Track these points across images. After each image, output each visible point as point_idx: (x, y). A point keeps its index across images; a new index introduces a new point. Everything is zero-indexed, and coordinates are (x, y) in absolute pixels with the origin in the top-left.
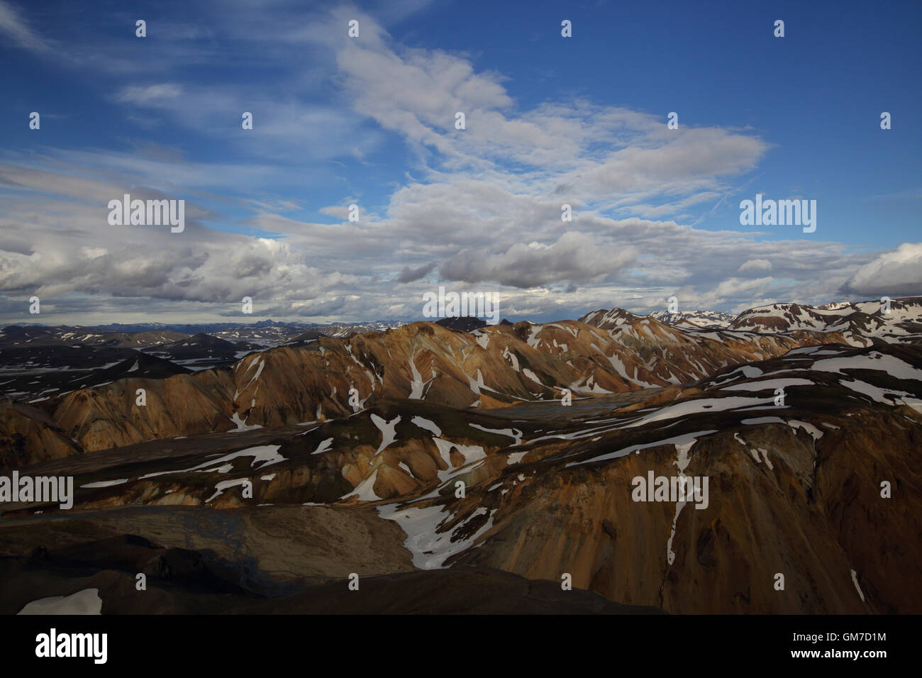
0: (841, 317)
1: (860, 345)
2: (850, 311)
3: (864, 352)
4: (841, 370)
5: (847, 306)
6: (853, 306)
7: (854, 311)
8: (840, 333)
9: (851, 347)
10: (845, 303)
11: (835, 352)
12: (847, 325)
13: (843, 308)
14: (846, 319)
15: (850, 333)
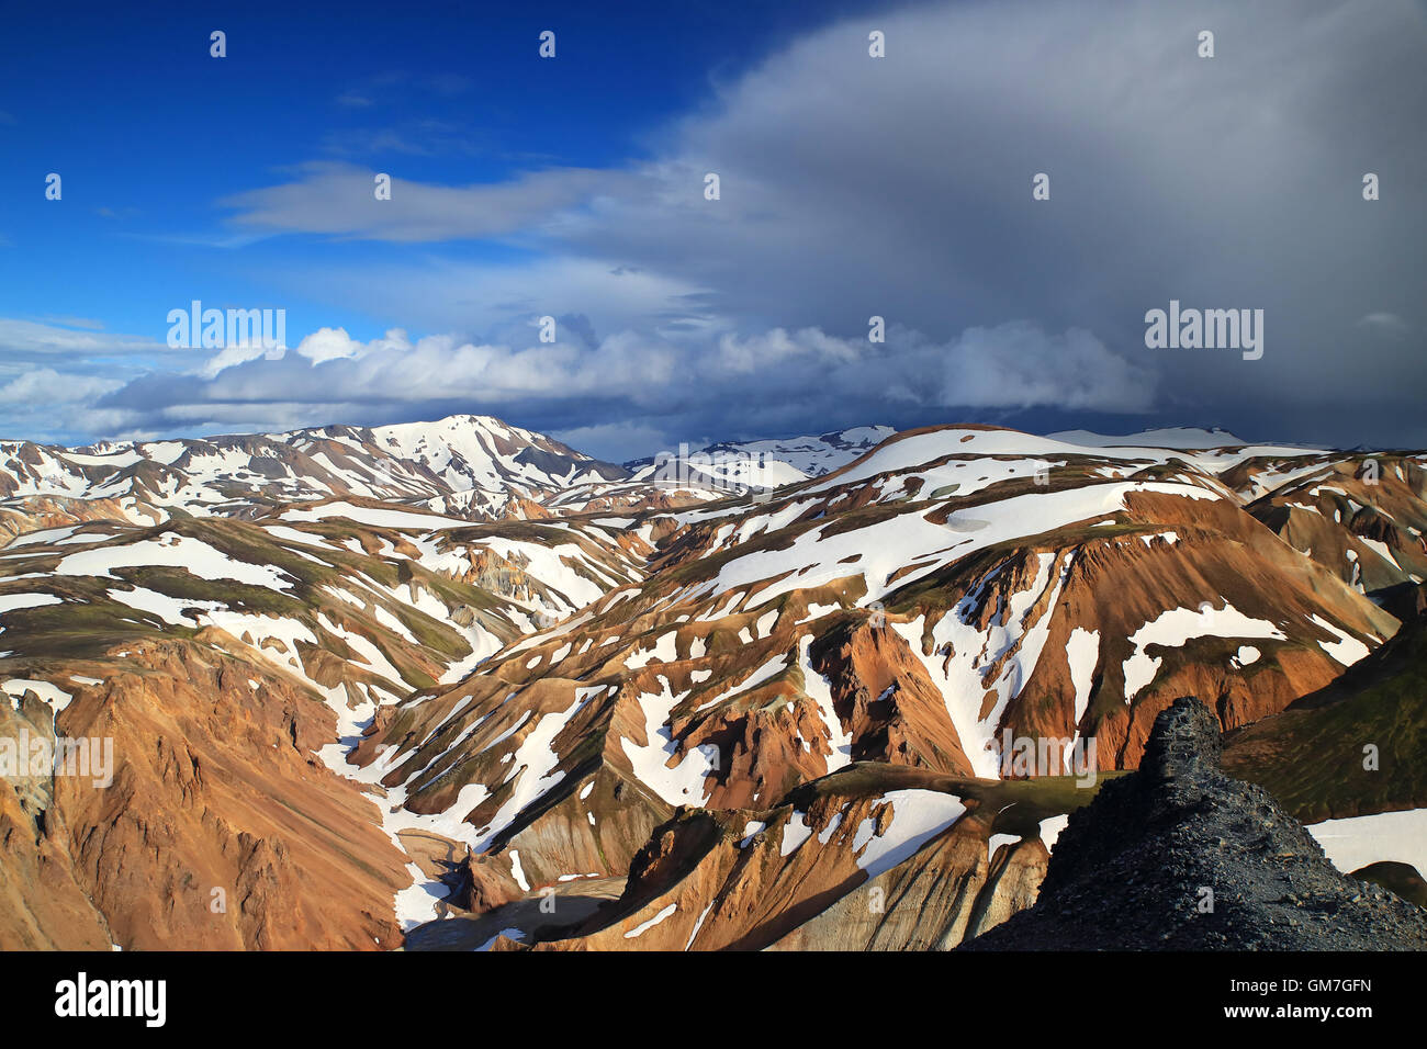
0: (117, 469)
1: (147, 522)
2: (132, 458)
3: (152, 534)
4: (113, 571)
5: (128, 449)
6: (138, 448)
7: (140, 458)
8: (113, 499)
9: (133, 525)
10: (125, 444)
11: (104, 538)
12: (127, 484)
13: (122, 453)
14: (127, 472)
15: (132, 500)
